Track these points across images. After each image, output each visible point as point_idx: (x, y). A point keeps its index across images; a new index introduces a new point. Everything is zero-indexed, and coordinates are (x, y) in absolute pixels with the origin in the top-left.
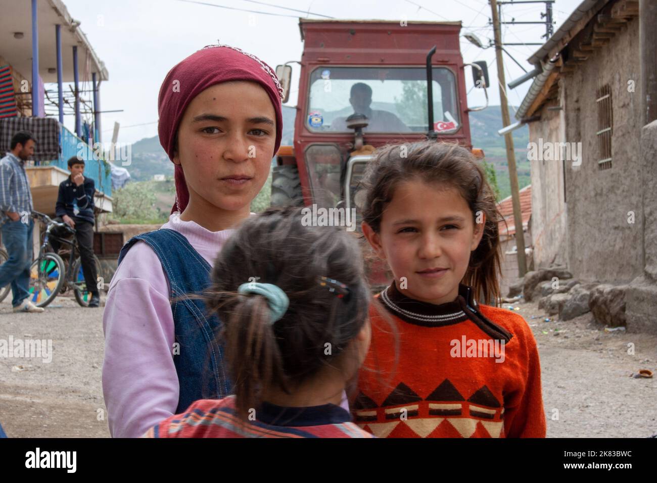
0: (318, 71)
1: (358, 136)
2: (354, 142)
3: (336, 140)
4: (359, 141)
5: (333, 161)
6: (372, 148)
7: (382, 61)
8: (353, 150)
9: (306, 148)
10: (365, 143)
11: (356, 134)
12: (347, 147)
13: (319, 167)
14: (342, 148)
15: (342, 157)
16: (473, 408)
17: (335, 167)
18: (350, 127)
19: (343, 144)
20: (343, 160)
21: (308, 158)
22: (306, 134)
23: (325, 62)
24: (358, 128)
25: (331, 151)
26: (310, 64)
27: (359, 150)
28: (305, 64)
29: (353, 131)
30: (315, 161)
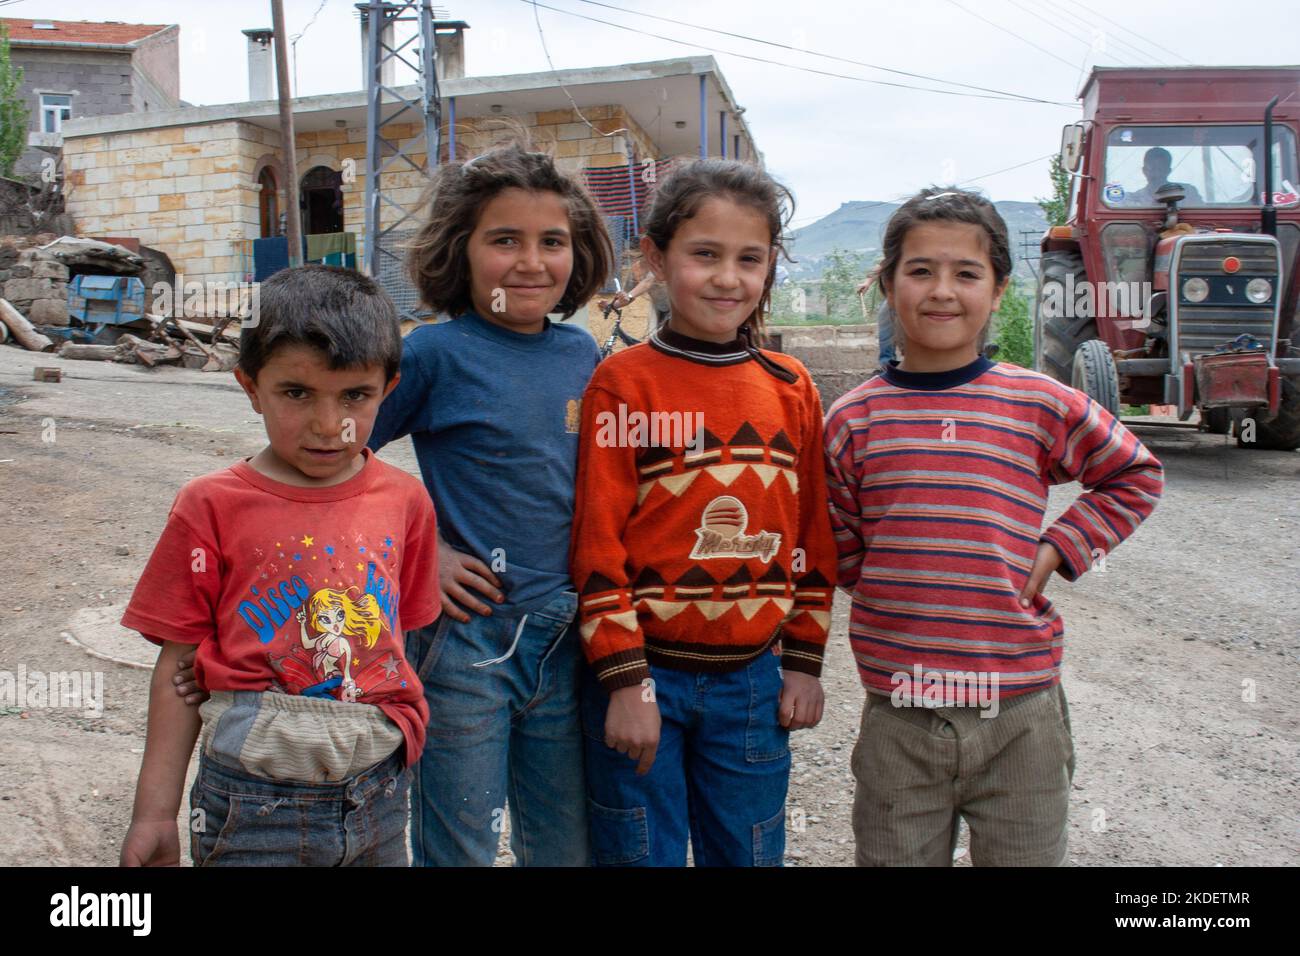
0: (1116, 132)
1: (1172, 212)
2: (1165, 220)
3: (1141, 217)
4: (1173, 218)
5: (1137, 244)
6: (1189, 227)
7: (1200, 117)
8: (1163, 229)
9: (1101, 228)
10: (1179, 221)
11: (1169, 209)
12: (1155, 225)
13: (1117, 252)
14: (1149, 228)
15: (1148, 239)
16: (774, 453)
17: (1138, 251)
18: (1161, 201)
19: (1150, 222)
20: (1149, 242)
21: (1105, 240)
22: (1102, 209)
23: (1126, 120)
24: (1171, 202)
25: (1134, 232)
26: (1107, 123)
27: (1171, 229)
28: (1099, 123)
29: (1164, 205)
30: (1114, 245)
